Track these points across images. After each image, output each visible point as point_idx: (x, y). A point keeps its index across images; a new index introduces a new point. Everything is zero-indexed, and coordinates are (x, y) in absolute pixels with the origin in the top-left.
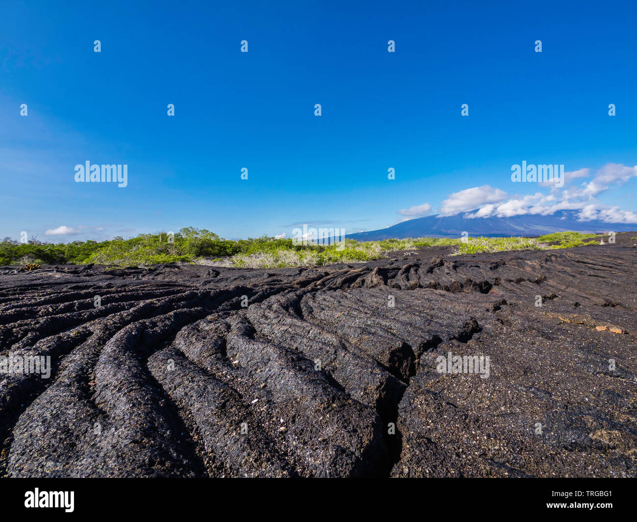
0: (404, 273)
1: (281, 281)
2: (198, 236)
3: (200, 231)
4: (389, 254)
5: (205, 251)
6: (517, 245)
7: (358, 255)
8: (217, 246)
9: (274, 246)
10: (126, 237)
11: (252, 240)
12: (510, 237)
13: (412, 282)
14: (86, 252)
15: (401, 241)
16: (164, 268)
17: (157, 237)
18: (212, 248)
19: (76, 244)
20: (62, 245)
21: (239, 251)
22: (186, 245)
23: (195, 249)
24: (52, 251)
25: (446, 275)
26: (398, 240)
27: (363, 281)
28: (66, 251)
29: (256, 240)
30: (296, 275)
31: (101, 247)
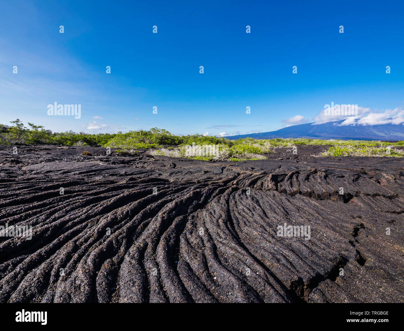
0: (289, 179)
1: (212, 178)
2: (160, 133)
3: (161, 130)
4: (276, 150)
5: (163, 142)
6: (377, 149)
7: (255, 150)
8: (170, 139)
9: (202, 140)
10: (124, 132)
11: (190, 136)
12: (371, 140)
13: (295, 189)
14: (105, 139)
15: (285, 140)
16: (146, 157)
17: (139, 133)
18: (167, 140)
19: (101, 135)
20: (94, 135)
21: (182, 142)
22: (154, 138)
23: (158, 140)
24: (90, 138)
25: (318, 184)
26: (283, 139)
27: (262, 184)
28: (96, 138)
29: (192, 136)
30: (220, 173)
31: (112, 137)
